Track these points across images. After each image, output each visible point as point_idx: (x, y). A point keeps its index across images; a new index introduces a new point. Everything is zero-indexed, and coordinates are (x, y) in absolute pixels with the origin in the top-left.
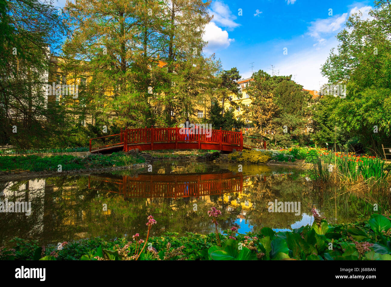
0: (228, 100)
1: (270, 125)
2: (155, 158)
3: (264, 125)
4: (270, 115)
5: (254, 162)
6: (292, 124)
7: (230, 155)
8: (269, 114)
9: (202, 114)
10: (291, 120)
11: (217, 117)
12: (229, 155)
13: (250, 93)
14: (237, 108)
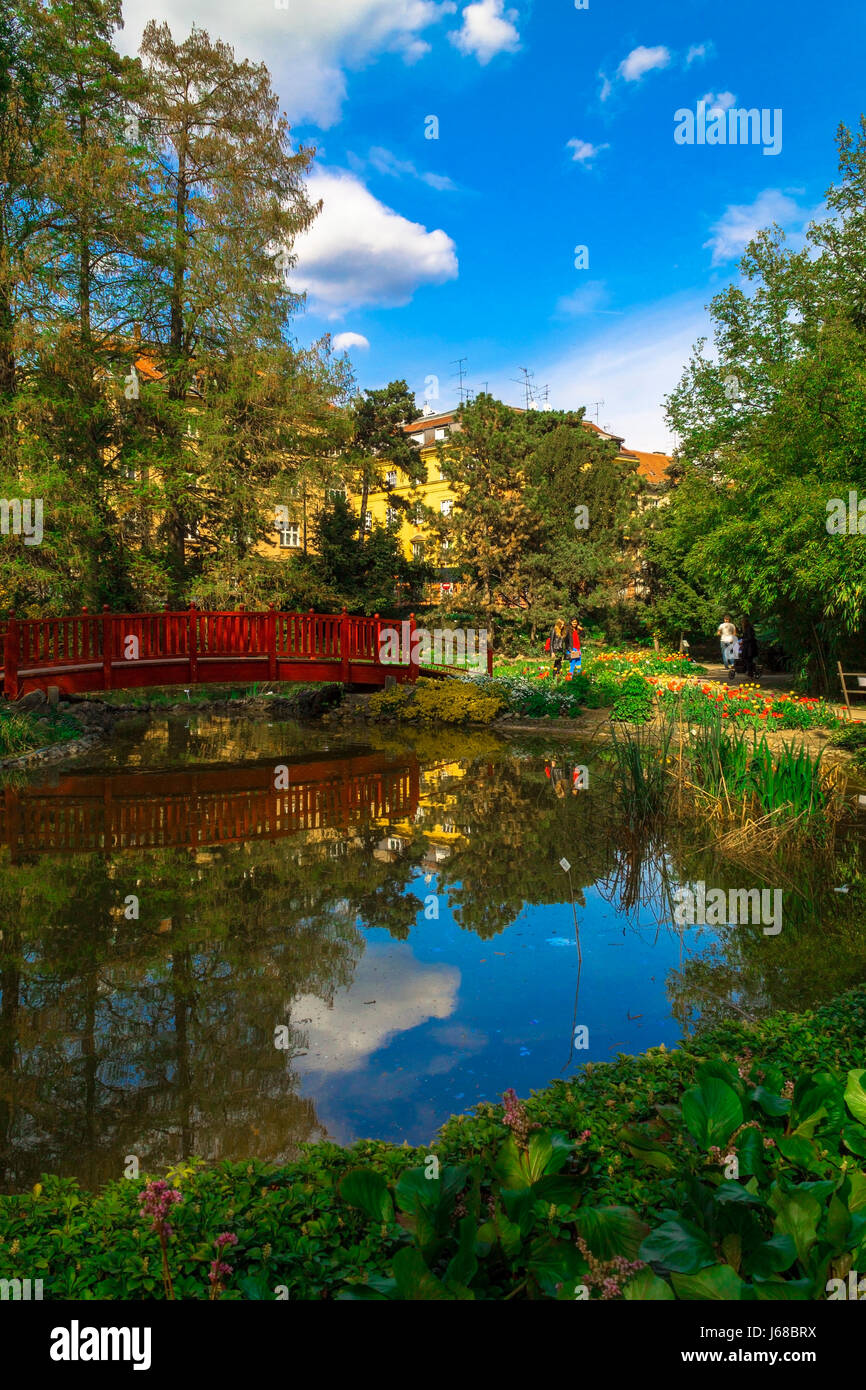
0: (379, 489)
1: (516, 578)
2: (123, 710)
3: (496, 578)
4: (513, 545)
5: (452, 719)
6: (586, 574)
7: (377, 698)
8: (512, 543)
9: (295, 535)
10: (582, 559)
11: (342, 550)
12: (372, 695)
13: (449, 470)
14: (411, 518)
